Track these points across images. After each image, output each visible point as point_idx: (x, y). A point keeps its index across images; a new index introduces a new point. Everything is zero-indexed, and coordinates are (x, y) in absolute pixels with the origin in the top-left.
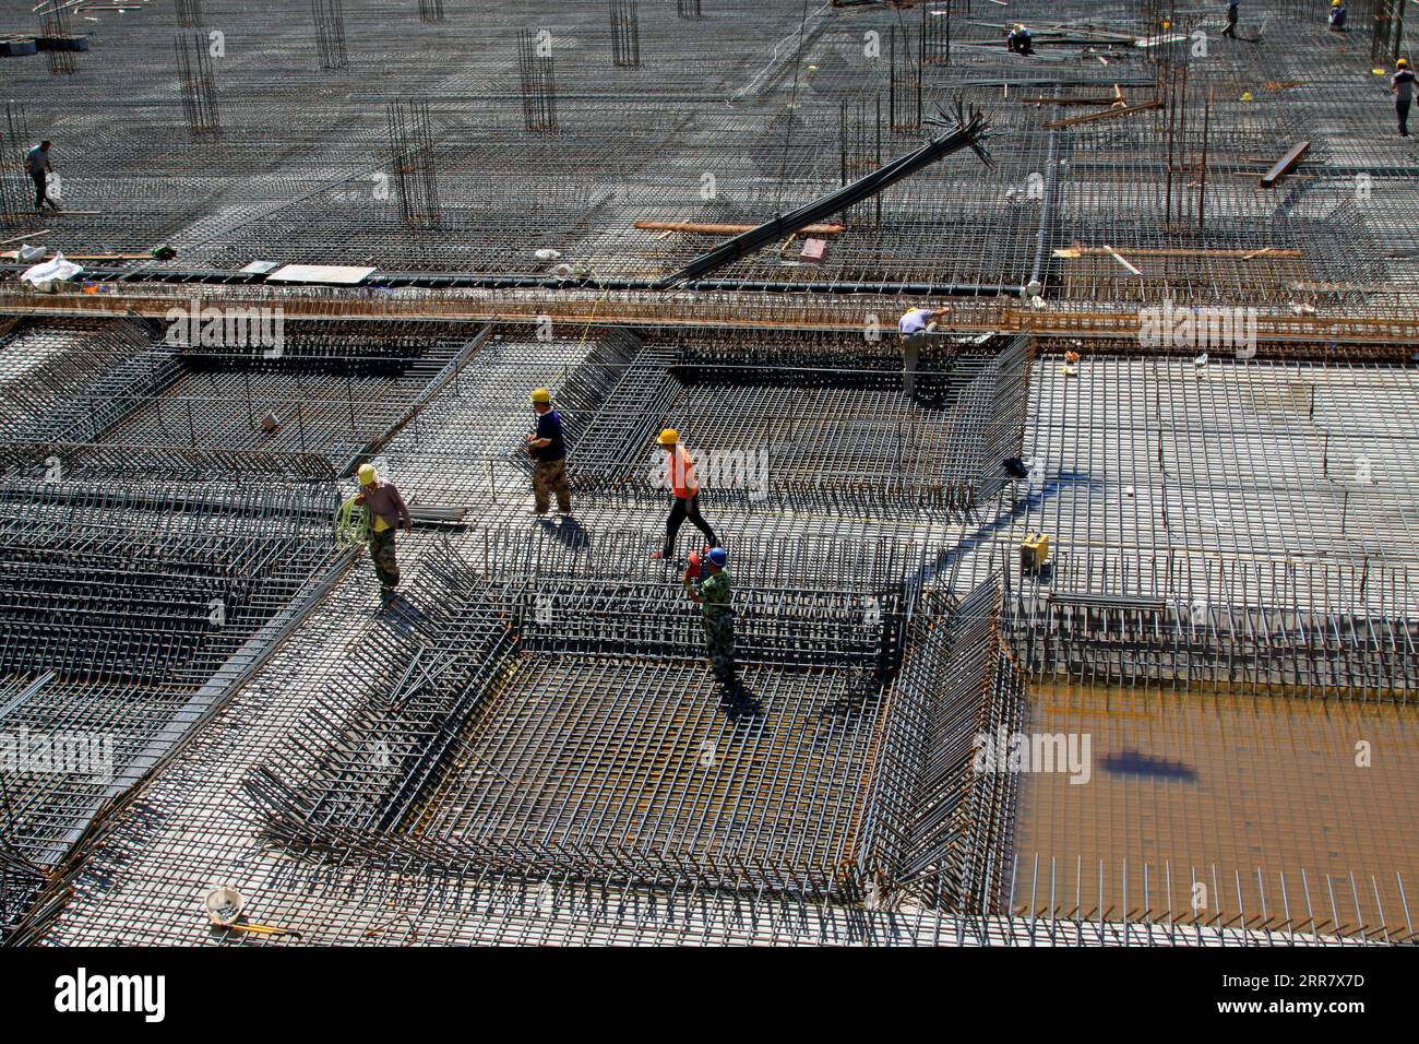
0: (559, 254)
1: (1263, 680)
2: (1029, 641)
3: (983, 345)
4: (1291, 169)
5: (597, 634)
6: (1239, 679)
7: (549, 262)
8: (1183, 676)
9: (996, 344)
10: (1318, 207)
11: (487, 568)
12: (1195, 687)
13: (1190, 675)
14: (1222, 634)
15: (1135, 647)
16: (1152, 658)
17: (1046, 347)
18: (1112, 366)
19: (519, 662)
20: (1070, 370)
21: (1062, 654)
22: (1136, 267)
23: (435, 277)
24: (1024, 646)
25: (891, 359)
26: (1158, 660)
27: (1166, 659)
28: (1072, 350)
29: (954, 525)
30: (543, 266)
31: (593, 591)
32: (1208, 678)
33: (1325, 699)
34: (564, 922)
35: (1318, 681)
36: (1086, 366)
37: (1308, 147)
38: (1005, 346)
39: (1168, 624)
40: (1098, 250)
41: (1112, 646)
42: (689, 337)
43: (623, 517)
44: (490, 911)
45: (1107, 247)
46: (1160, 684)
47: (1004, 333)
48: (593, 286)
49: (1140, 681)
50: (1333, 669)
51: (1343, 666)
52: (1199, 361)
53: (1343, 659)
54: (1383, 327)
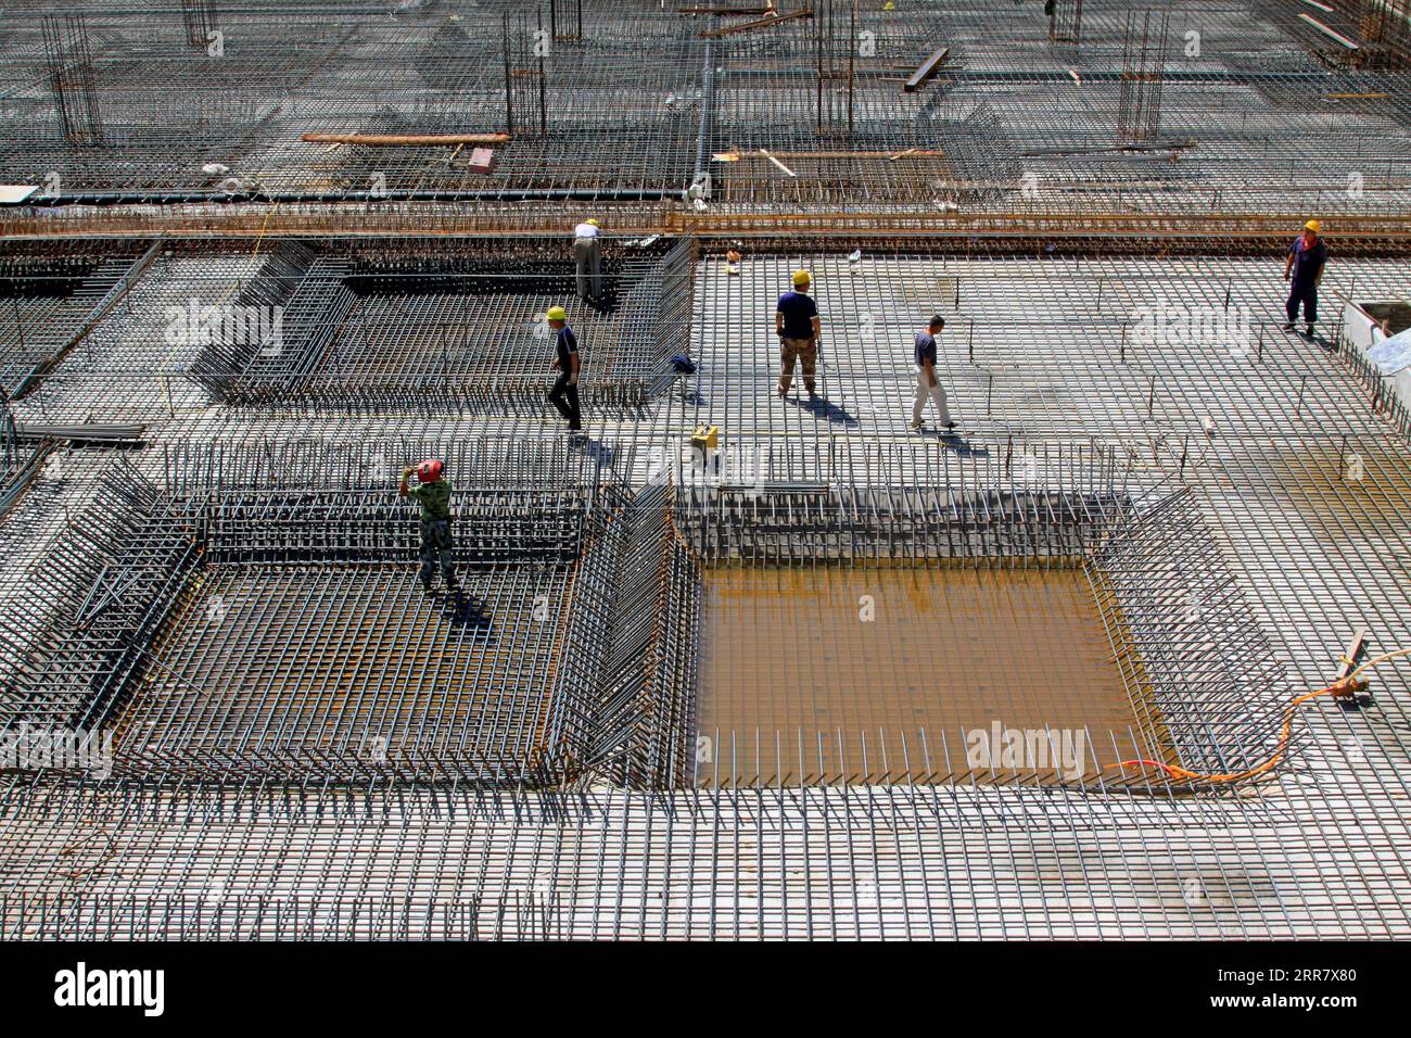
0: (226, 169)
1: (921, 554)
2: (703, 528)
3: (648, 248)
4: (932, 74)
5: (283, 543)
6: (899, 554)
7: (218, 177)
8: (847, 554)
9: (662, 247)
10: (958, 111)
11: (168, 484)
12: (858, 564)
13: (854, 552)
14: (882, 513)
15: (802, 530)
16: (818, 539)
17: (710, 248)
18: (771, 264)
19: (206, 575)
20: (732, 269)
21: (734, 540)
22: (791, 169)
23: (100, 195)
24: (699, 533)
25: (561, 264)
26: (824, 540)
27: (832, 539)
28: (734, 250)
29: (627, 421)
30: (211, 181)
31: (276, 501)
32: (870, 555)
33: (977, 569)
34: (263, 825)
35: (971, 553)
36: (747, 265)
37: (947, 53)
38: (670, 248)
39: (831, 507)
40: (755, 154)
41: (780, 530)
42: (361, 247)
43: (302, 428)
44: (189, 820)
45: (763, 151)
46: (827, 562)
47: (668, 235)
48: (263, 199)
49: (808, 562)
50: (983, 541)
51: (993, 538)
52: (852, 257)
53: (992, 531)
54: (1020, 222)
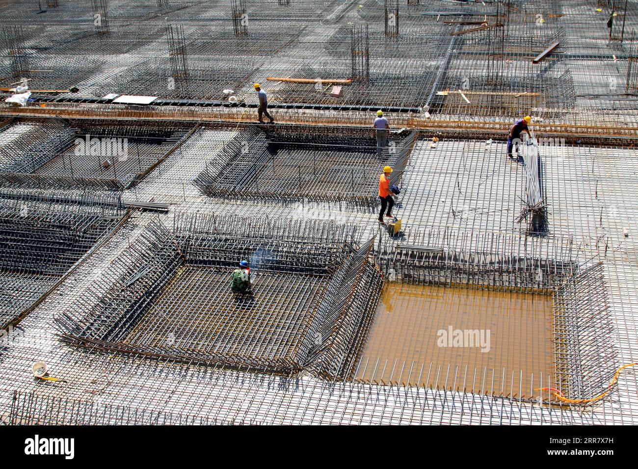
0: (233, 92)
3: (400, 134)
4: (548, 55)
5: (216, 258)
6: (471, 282)
7: (229, 95)
8: (449, 281)
9: (405, 134)
10: (557, 72)
11: (174, 229)
12: (454, 286)
13: (451, 280)
15: (430, 268)
16: (437, 273)
17: (423, 136)
19: (184, 269)
20: (433, 145)
21: (400, 270)
22: (470, 100)
23: (181, 101)
24: (385, 266)
25: (363, 139)
26: (439, 274)
27: (442, 273)
28: (436, 136)
29: (367, 214)
30: (226, 97)
31: (215, 240)
32: (458, 282)
33: (511, 292)
35: (503, 284)
36: (441, 143)
37: (558, 45)
38: (408, 135)
39: (442, 258)
40: (456, 92)
41: (420, 267)
42: (280, 128)
43: (234, 208)
44: (142, 374)
45: (460, 91)
46: (439, 284)
47: (408, 129)
48: (244, 105)
49: (430, 282)
50: (509, 279)
51: (513, 278)
52: (488, 142)
53: (514, 275)
54: (568, 129)
